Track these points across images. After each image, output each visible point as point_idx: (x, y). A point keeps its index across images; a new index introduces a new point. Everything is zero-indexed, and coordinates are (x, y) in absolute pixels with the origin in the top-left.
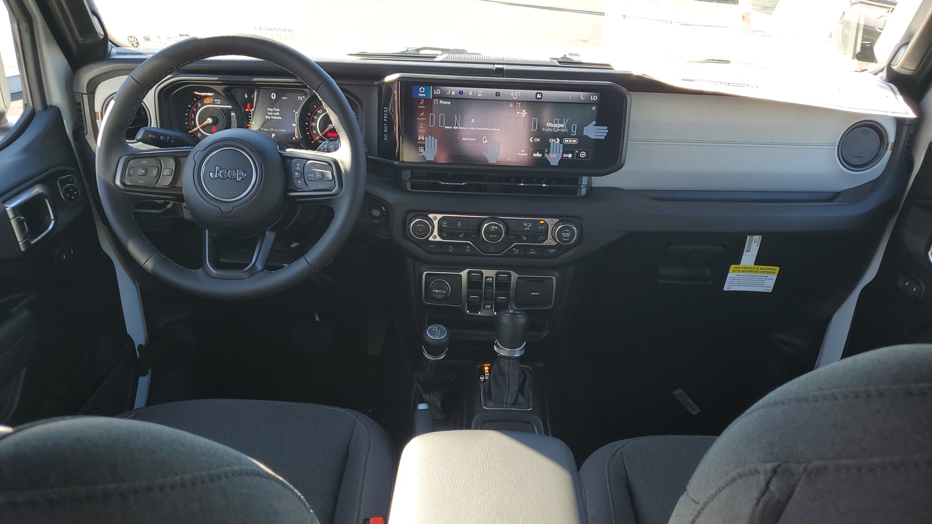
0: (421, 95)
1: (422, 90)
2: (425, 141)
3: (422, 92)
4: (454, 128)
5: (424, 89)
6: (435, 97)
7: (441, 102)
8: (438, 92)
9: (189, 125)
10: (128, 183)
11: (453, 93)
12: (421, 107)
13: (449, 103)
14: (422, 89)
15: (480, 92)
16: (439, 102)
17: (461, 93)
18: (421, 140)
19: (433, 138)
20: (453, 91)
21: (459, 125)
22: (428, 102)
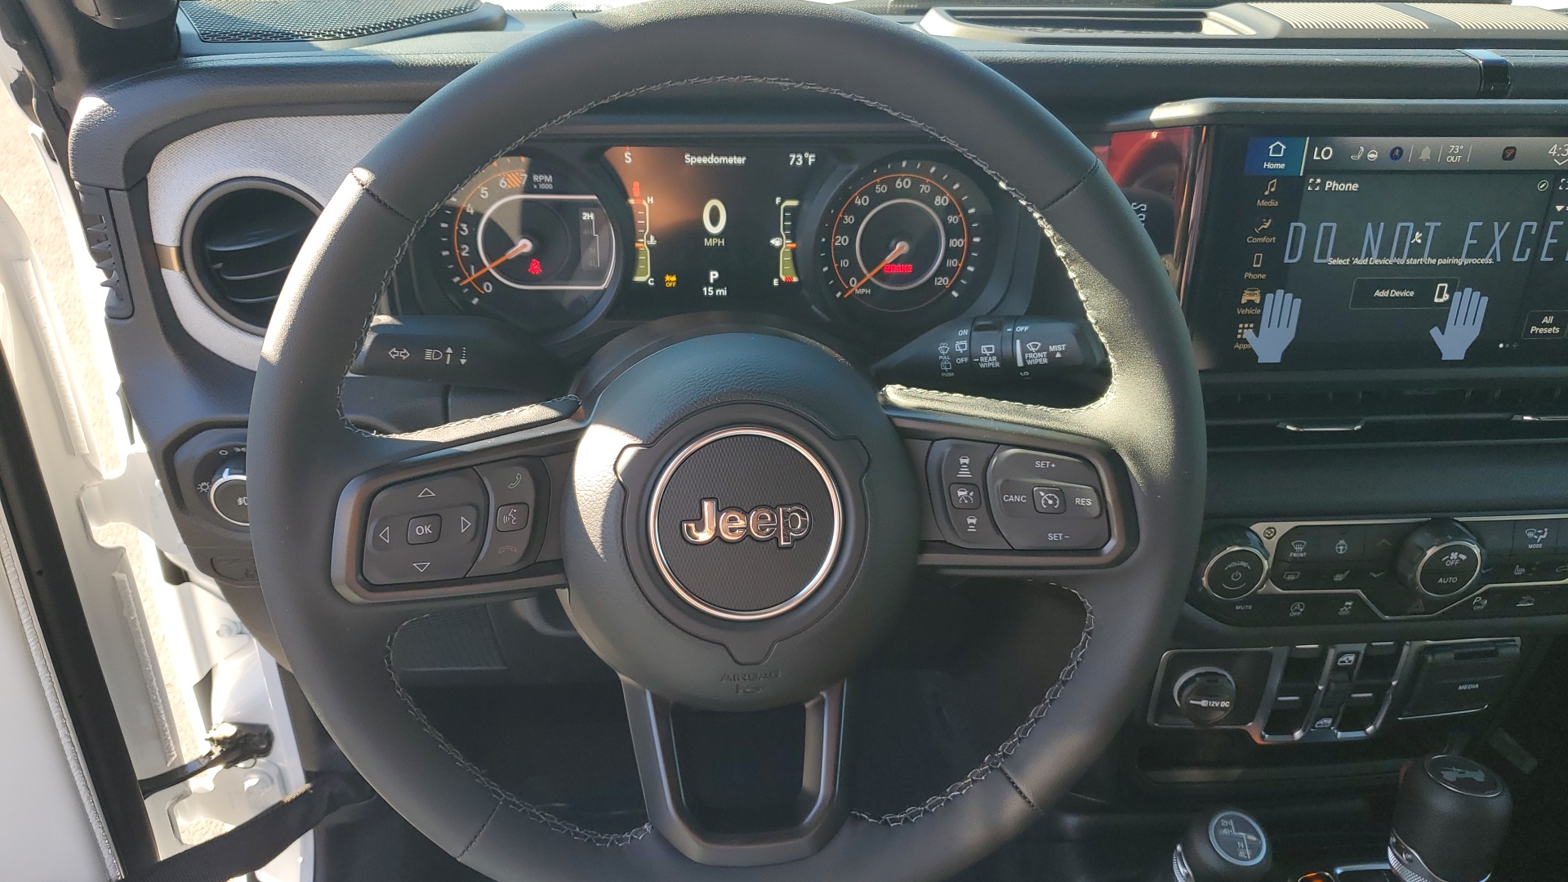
0: (1269, 166)
1: (1277, 150)
2: (1261, 306)
3: (1275, 157)
4: (1357, 261)
5: (1284, 147)
6: (1315, 169)
7: (1329, 184)
8: (1325, 154)
9: (452, 258)
10: (377, 578)
11: (1372, 156)
12: (1264, 203)
13: (1354, 187)
14: (1278, 147)
15: (1456, 150)
16: (1323, 185)
17: (1397, 154)
18: (1250, 304)
19: (1289, 296)
20: (1371, 150)
21: (1375, 252)
22: (1291, 188)
